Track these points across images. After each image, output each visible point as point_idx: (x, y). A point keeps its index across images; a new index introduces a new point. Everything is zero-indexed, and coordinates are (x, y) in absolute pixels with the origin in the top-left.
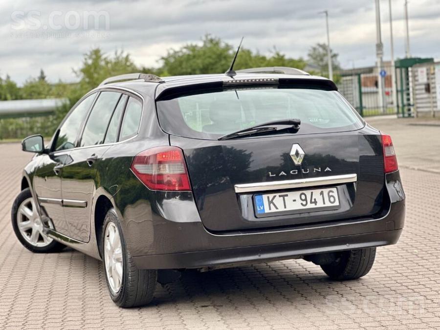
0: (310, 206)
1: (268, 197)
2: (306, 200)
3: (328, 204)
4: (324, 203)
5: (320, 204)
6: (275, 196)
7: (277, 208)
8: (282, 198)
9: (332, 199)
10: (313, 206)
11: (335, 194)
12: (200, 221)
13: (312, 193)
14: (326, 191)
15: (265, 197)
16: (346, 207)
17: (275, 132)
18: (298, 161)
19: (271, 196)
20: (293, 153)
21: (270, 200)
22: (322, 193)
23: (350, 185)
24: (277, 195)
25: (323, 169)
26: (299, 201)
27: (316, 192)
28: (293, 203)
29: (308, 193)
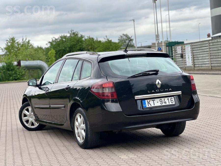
0: (164, 104)
1: (148, 101)
2: (162, 102)
3: (171, 103)
4: (169, 103)
5: (168, 104)
6: (150, 101)
7: (151, 105)
8: (153, 101)
9: (172, 101)
10: (165, 104)
11: (173, 99)
12: (122, 111)
13: (164, 99)
14: (170, 98)
15: (146, 101)
16: (178, 105)
17: (149, 75)
18: (159, 86)
19: (149, 100)
20: (157, 83)
21: (148, 102)
22: (168, 99)
23: (179, 96)
24: (151, 100)
25: (168, 89)
26: (159, 102)
27: (166, 99)
28: (157, 103)
29: (163, 99)
